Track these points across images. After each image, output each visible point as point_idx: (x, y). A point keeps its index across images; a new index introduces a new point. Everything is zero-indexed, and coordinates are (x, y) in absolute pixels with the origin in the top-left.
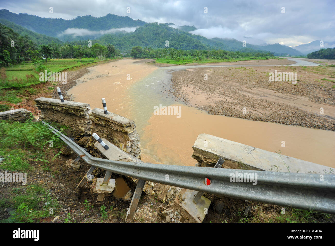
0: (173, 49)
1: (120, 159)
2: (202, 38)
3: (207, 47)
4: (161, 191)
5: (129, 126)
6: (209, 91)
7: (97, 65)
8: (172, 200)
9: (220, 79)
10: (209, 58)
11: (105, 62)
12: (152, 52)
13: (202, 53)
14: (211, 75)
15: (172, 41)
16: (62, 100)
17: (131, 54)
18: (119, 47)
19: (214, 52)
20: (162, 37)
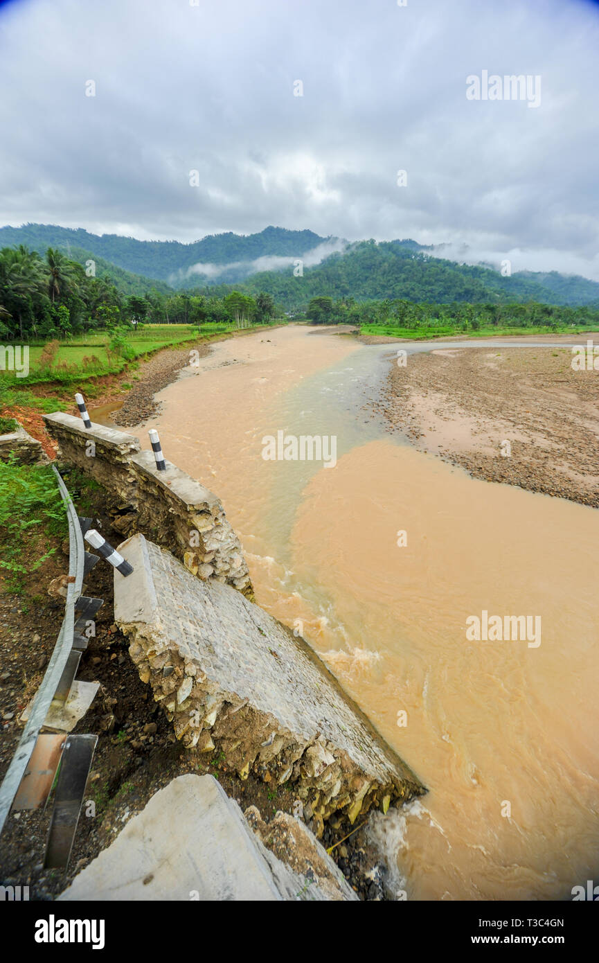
0: (405, 300)
1: (134, 619)
2: (486, 274)
3: (498, 296)
4: (239, 743)
5: (204, 512)
6: (484, 412)
7: (230, 338)
8: (275, 769)
9: (524, 380)
10: (499, 324)
11: (248, 331)
12: (354, 309)
13: (480, 310)
14: (497, 368)
15: (406, 283)
16: (87, 424)
17: (307, 314)
18: (284, 299)
19: (516, 307)
20: (383, 275)
